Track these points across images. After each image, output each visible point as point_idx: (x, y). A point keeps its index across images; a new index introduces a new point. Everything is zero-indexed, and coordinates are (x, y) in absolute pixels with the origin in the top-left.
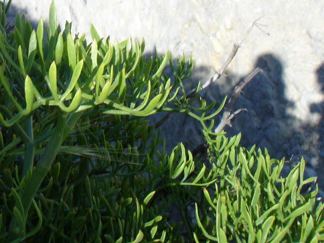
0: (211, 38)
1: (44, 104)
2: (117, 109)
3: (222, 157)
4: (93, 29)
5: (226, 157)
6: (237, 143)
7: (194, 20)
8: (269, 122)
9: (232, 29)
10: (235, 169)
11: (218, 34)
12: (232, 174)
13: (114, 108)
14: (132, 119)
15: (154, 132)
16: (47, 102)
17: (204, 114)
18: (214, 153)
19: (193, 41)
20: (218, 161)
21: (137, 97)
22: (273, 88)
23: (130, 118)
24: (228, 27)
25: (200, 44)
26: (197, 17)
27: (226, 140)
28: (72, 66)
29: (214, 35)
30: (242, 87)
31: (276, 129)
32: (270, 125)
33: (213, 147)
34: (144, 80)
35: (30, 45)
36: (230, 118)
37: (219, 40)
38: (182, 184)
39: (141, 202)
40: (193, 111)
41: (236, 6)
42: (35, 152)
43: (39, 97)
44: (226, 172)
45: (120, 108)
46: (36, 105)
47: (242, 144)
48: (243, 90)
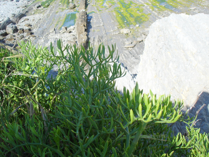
0: (181, 94)
1: (136, 120)
2: (162, 121)
3: (194, 137)
4: (151, 91)
5: (195, 137)
6: (199, 132)
7: (174, 88)
8: (204, 124)
9: (188, 91)
10: (198, 141)
11: (183, 93)
12: (197, 143)
13: (161, 121)
14: (162, 124)
15: (169, 129)
16: (138, 119)
17: (189, 122)
18: (190, 136)
19: (174, 96)
20: (192, 138)
21: (167, 116)
22: (204, 111)
23: (161, 124)
24: (187, 90)
25: (177, 97)
26: (175, 87)
27: (194, 131)
28: (146, 105)
29: (182, 93)
30: (199, 111)
31: (206, 126)
32: (204, 125)
33: (190, 134)
34: (169, 110)
35: (130, 98)
36: (195, 123)
37: (184, 95)
38: (181, 148)
39: (169, 155)
40: (185, 121)
41: (189, 82)
42: (130, 137)
43: (135, 117)
44: (195, 143)
45: (164, 120)
46: (134, 120)
47: (200, 132)
48: (199, 112)
